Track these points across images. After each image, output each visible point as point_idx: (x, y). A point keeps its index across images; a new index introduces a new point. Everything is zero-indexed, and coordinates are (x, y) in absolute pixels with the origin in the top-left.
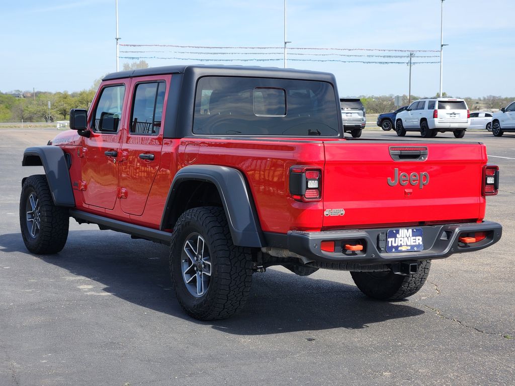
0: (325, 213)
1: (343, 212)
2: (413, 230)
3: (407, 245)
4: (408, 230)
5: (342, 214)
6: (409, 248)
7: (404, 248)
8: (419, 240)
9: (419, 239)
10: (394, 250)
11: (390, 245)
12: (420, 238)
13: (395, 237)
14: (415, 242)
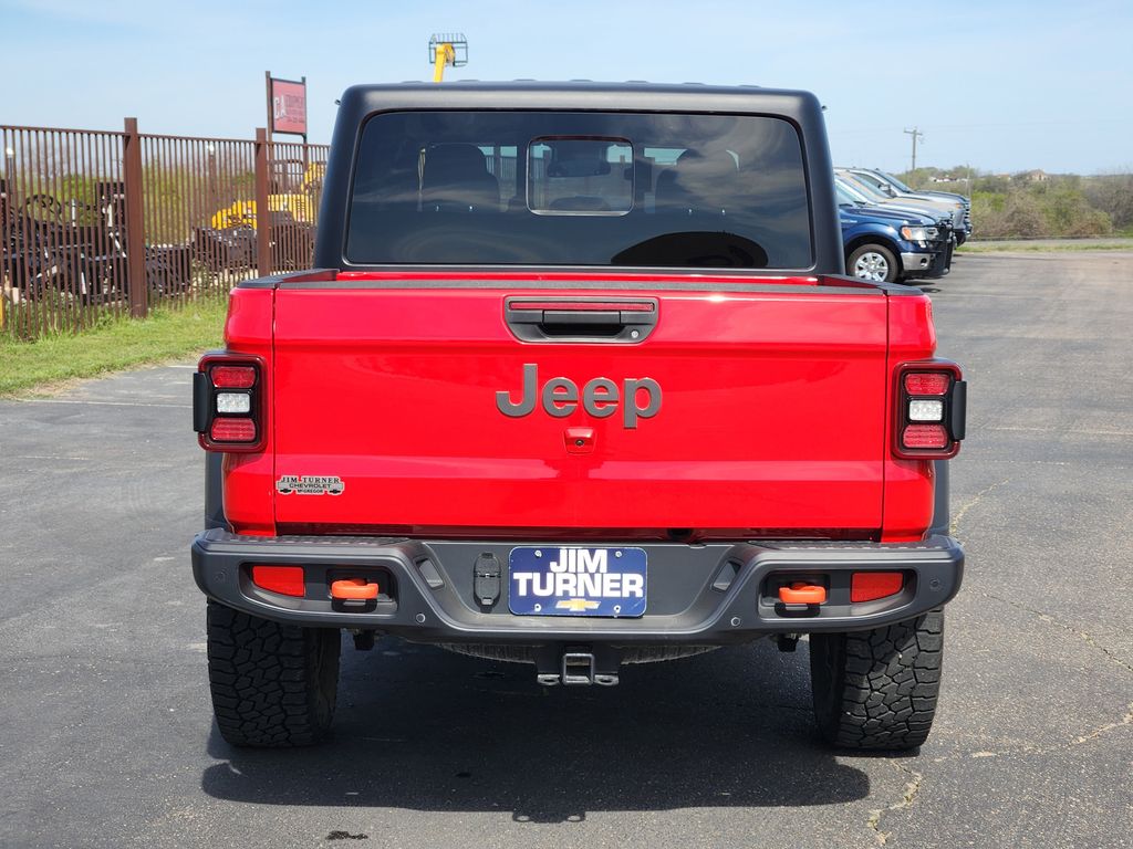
0: (280, 485)
1: (341, 486)
2: (611, 553)
3: (587, 597)
4: (592, 553)
5: (335, 491)
6: (595, 605)
7: (576, 606)
8: (633, 584)
9: (633, 582)
10: (538, 608)
11: (523, 591)
12: (639, 579)
13: (543, 569)
14: (620, 589)
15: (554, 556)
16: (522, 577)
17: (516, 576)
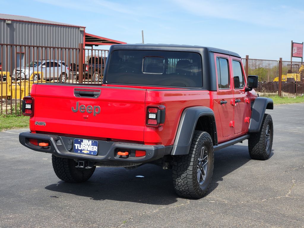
0: (36, 123)
1: (45, 124)
2: (92, 141)
3: (87, 150)
4: (89, 141)
5: (44, 125)
6: (88, 152)
7: (85, 152)
8: (95, 149)
9: (95, 148)
10: (79, 152)
14: (93, 149)
15: (82, 141)
16: (76, 145)
17: (75, 145)
